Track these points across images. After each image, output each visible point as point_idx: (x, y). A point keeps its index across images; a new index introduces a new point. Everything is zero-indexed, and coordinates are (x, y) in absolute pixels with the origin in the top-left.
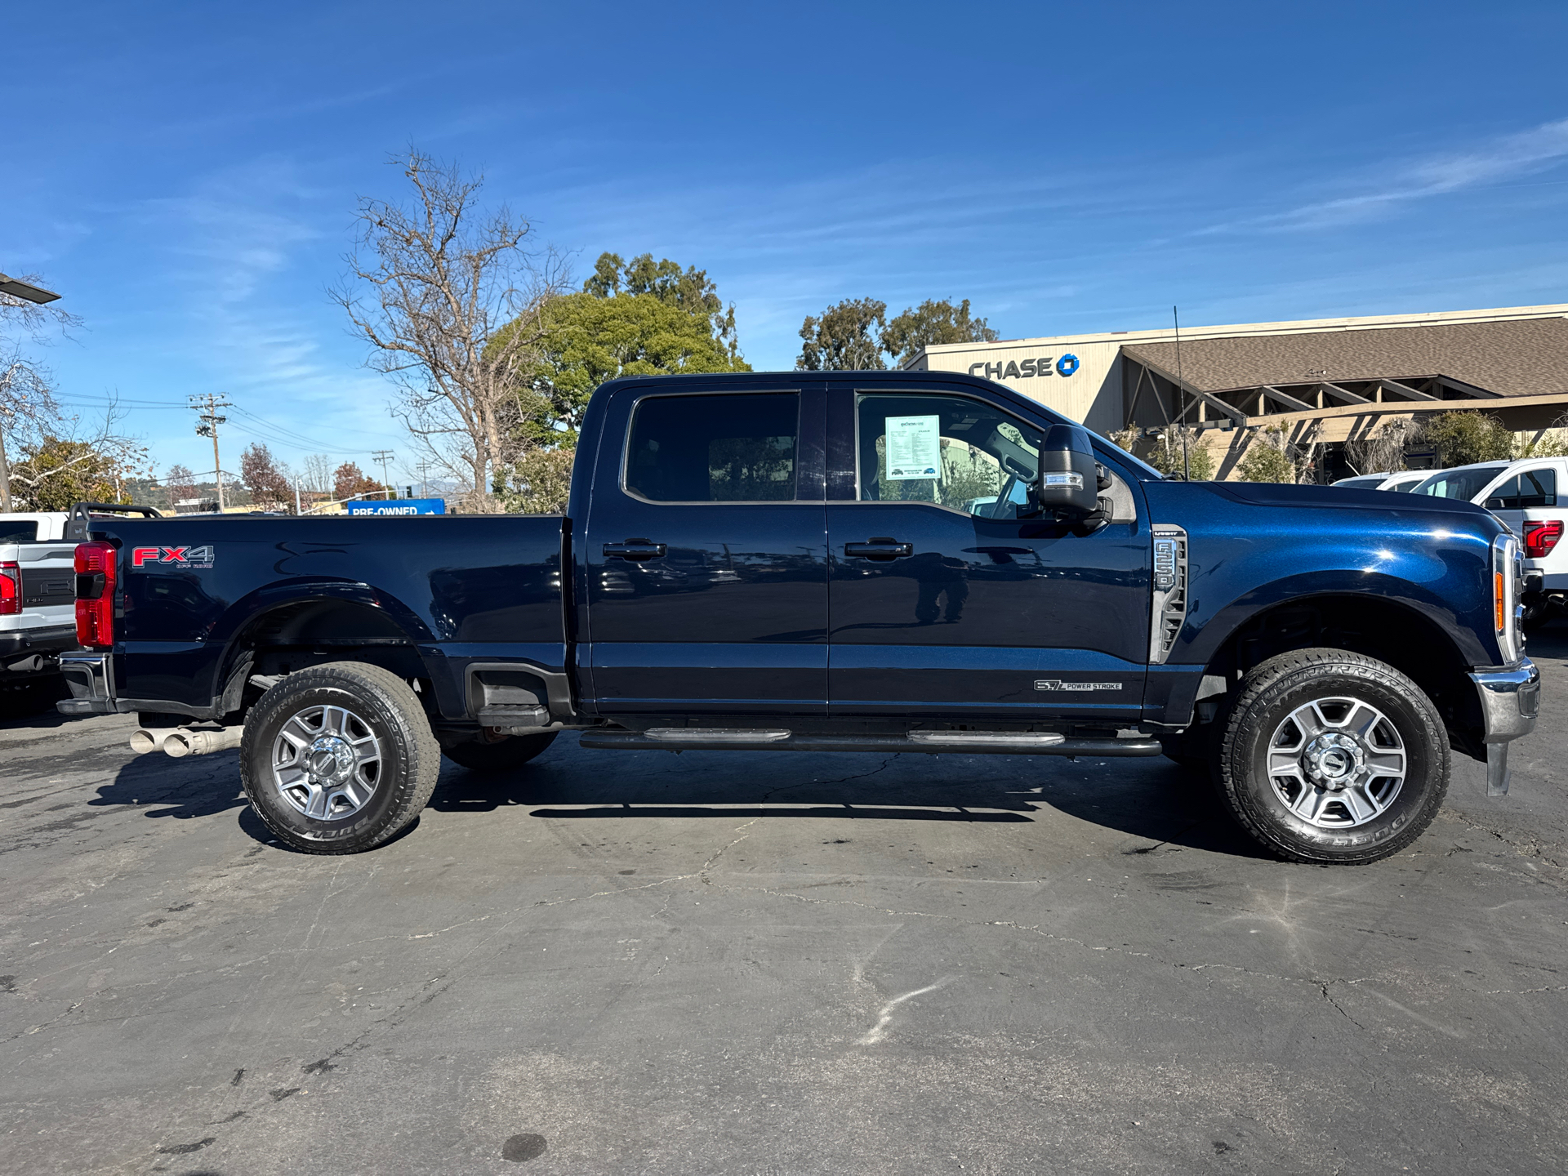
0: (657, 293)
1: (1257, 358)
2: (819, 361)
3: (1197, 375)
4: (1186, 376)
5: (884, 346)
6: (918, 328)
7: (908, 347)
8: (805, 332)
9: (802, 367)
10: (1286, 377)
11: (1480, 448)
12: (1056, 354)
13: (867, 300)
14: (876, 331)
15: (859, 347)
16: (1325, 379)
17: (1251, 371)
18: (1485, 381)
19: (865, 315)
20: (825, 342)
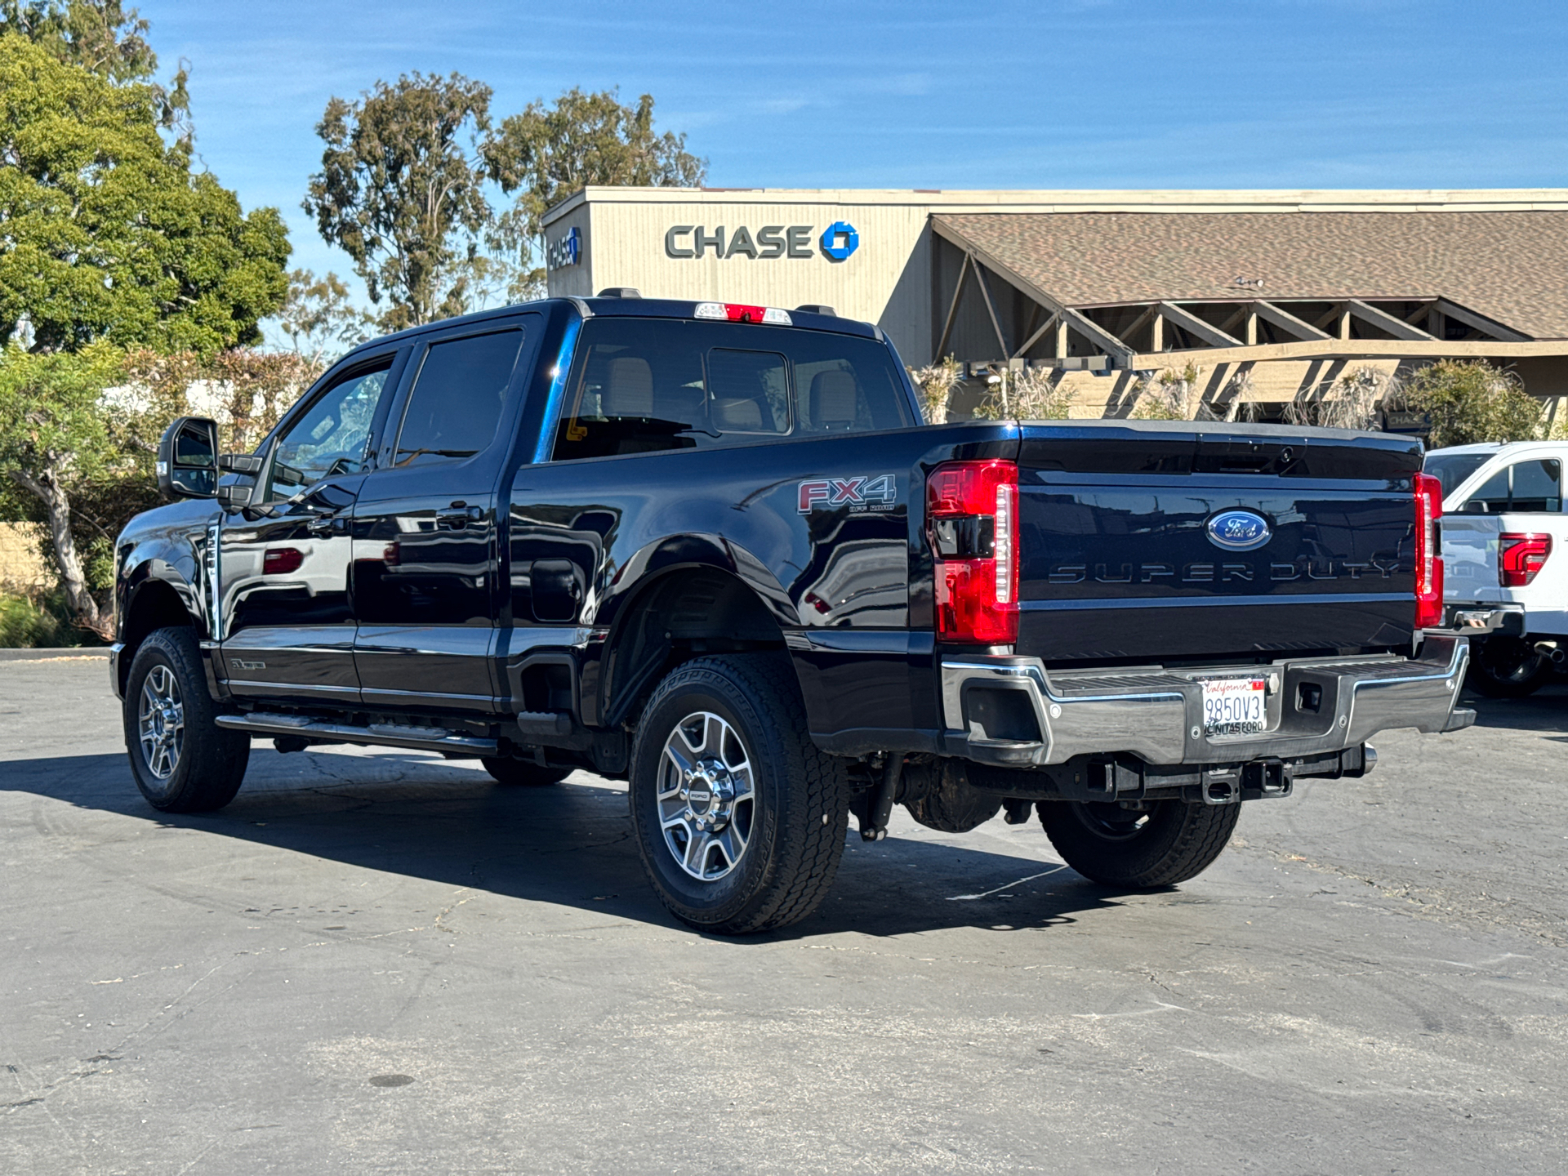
0: (19, 26)
1: (1154, 253)
2: (356, 188)
3: (1055, 275)
4: (1037, 276)
5: (488, 170)
6: (554, 141)
7: (535, 176)
8: (329, 126)
9: (321, 197)
10: (1198, 288)
11: (1488, 422)
12: (819, 221)
13: (454, 77)
14: (473, 139)
15: (438, 167)
16: (1261, 295)
17: (1143, 274)
18: (1509, 311)
19: (452, 106)
20: (370, 153)
